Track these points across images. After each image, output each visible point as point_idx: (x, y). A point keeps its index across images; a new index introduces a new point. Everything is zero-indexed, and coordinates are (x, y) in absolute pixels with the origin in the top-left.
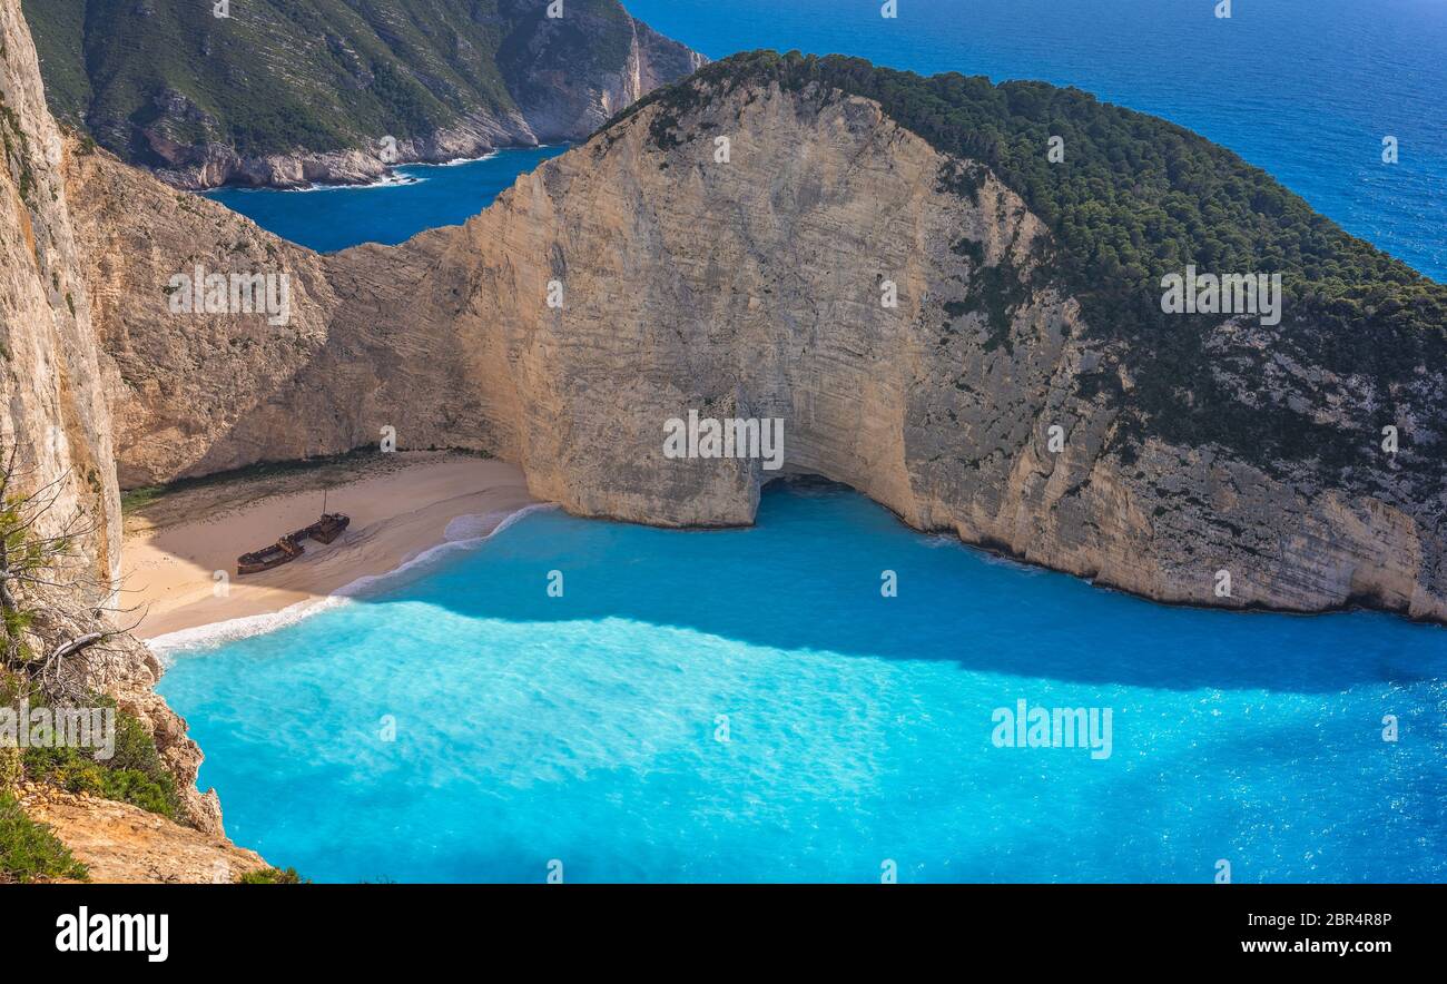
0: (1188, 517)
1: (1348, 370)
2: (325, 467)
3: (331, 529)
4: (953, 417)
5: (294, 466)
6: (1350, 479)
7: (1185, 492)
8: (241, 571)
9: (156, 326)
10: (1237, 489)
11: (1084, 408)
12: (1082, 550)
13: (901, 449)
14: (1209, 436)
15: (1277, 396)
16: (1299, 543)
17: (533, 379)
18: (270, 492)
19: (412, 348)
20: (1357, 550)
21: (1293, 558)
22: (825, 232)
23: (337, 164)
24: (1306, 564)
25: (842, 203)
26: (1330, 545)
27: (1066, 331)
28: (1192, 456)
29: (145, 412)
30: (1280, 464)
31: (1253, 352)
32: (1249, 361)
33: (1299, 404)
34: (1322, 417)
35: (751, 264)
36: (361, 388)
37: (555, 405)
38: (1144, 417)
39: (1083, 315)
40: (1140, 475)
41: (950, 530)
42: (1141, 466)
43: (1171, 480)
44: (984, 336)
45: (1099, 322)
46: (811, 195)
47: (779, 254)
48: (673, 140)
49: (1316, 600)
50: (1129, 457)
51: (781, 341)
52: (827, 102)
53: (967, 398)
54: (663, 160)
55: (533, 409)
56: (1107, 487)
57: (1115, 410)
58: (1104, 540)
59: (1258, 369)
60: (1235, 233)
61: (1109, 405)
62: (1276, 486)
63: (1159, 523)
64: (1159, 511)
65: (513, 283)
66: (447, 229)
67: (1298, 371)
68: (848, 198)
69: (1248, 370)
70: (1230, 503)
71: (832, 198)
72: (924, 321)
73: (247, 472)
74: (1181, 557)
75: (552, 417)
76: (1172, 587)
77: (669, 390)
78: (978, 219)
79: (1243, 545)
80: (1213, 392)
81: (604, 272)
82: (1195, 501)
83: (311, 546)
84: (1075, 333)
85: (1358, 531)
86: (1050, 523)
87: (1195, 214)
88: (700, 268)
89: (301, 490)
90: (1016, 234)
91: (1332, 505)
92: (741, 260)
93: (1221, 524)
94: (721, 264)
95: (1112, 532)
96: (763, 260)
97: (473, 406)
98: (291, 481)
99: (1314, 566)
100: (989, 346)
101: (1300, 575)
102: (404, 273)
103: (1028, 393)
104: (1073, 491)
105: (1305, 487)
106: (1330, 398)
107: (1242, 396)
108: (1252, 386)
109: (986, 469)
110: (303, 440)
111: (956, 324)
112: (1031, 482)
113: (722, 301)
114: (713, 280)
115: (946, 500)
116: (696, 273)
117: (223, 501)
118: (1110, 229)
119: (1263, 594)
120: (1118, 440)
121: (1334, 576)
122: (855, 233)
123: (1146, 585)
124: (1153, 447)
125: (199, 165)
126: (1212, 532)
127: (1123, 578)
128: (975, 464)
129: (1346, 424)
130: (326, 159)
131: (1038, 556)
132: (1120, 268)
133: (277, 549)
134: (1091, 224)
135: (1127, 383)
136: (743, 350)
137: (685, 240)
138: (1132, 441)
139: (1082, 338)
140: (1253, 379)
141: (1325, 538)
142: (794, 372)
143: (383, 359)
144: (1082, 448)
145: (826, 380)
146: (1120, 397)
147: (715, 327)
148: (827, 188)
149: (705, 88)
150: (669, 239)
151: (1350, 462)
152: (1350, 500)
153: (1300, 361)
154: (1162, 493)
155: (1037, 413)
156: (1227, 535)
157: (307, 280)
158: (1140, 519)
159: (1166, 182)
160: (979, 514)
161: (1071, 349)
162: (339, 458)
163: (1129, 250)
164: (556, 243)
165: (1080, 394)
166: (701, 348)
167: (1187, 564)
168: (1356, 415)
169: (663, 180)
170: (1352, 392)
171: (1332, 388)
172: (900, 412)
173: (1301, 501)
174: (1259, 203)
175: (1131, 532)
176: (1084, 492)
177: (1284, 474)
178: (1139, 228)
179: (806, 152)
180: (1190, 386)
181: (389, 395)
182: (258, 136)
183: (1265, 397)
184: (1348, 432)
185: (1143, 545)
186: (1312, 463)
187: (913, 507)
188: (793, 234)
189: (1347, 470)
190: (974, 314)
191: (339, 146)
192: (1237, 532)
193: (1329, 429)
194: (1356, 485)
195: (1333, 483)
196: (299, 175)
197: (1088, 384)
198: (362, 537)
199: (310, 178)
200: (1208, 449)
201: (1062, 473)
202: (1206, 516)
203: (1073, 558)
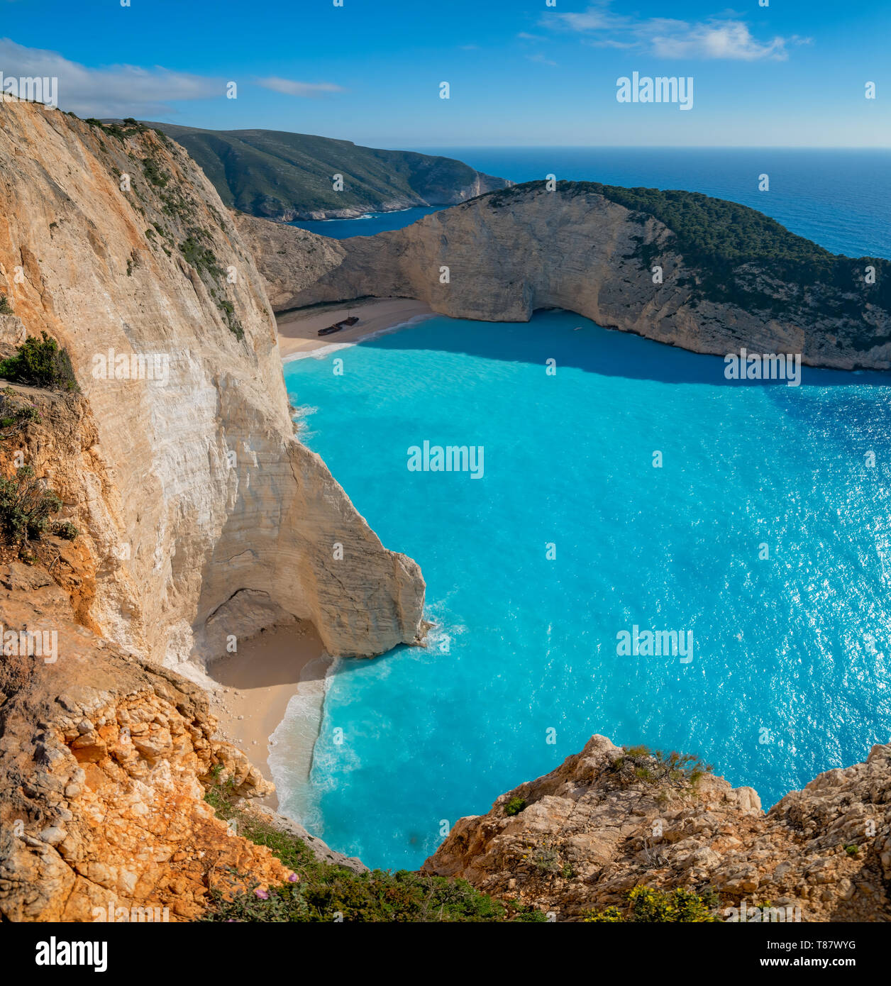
0: (715, 326)
1: (789, 282)
4: (621, 290)
6: (782, 317)
7: (715, 318)
9: (277, 264)
10: (737, 318)
11: (678, 290)
12: (669, 335)
13: (597, 300)
14: (727, 301)
15: (759, 289)
16: (758, 336)
20: (780, 340)
21: (754, 342)
22: (570, 233)
23: (340, 213)
24: (760, 344)
25: (580, 224)
26: (770, 338)
27: (675, 265)
28: (720, 306)
29: (276, 289)
30: (756, 311)
31: (753, 274)
32: (751, 277)
33: (767, 291)
34: (776, 296)
35: (534, 242)
38: (703, 293)
40: (698, 312)
41: (615, 327)
42: (698, 309)
43: (710, 314)
44: (639, 266)
45: (689, 262)
46: (565, 222)
47: (548, 239)
48: (500, 205)
50: (693, 306)
51: (545, 265)
53: (628, 285)
54: (495, 210)
56: (683, 315)
57: (692, 290)
59: (753, 280)
60: (755, 236)
61: (689, 289)
62: (753, 318)
63: (702, 328)
64: (703, 324)
66: (392, 231)
67: (769, 281)
68: (583, 223)
69: (749, 280)
70: (733, 323)
71: (575, 223)
72: (613, 260)
74: (709, 339)
76: (705, 349)
78: (644, 230)
79: (736, 335)
80: (733, 286)
82: (718, 321)
84: (679, 266)
85: (782, 333)
86: (657, 326)
87: (740, 231)
88: (510, 243)
90: (660, 235)
91: (774, 325)
92: (530, 240)
93: (729, 329)
94: (520, 241)
95: (682, 329)
96: (540, 240)
99: (762, 345)
100: (641, 269)
101: (757, 347)
104: (669, 316)
105: (764, 319)
106: (780, 290)
107: (746, 289)
108: (750, 285)
109: (632, 308)
111: (626, 262)
112: (651, 312)
113: (519, 253)
114: (516, 246)
115: (614, 317)
116: (508, 244)
118: (703, 235)
120: (690, 300)
122: (585, 233)
124: (704, 302)
125: (282, 216)
126: (724, 331)
127: (684, 345)
128: (628, 306)
129: (785, 299)
130: (334, 212)
131: (650, 337)
132: (704, 246)
134: (694, 233)
135: (698, 282)
137: (504, 235)
138: (696, 300)
139: (682, 267)
140: (752, 283)
141: (769, 335)
142: (551, 275)
144: (675, 302)
145: (565, 278)
146: (695, 286)
147: (515, 261)
148: (573, 220)
150: (496, 234)
151: (783, 311)
152: (781, 323)
153: (772, 278)
154: (705, 318)
155: (656, 290)
156: (730, 332)
157: (334, 248)
158: (695, 326)
159: (731, 221)
160: (628, 322)
161: (676, 272)
163: (709, 241)
164: (443, 235)
165: (677, 285)
167: (712, 341)
168: (789, 296)
169: (494, 216)
170: (789, 289)
171: (782, 287)
172: (597, 288)
173: (761, 323)
174: (767, 228)
175: (690, 330)
176: (673, 316)
177: (757, 314)
178: (715, 234)
180: (725, 284)
182: (304, 206)
183: (755, 289)
184: (785, 302)
185: (695, 335)
186: (768, 311)
187: (600, 319)
188: (555, 233)
189: (781, 314)
190: (636, 259)
191: (340, 208)
192: (734, 332)
193: (778, 300)
194: (784, 319)
195: (775, 317)
196: (324, 217)
197: (681, 282)
199: (328, 217)
200: (727, 305)
201: (665, 310)
202: (722, 327)
203: (665, 338)
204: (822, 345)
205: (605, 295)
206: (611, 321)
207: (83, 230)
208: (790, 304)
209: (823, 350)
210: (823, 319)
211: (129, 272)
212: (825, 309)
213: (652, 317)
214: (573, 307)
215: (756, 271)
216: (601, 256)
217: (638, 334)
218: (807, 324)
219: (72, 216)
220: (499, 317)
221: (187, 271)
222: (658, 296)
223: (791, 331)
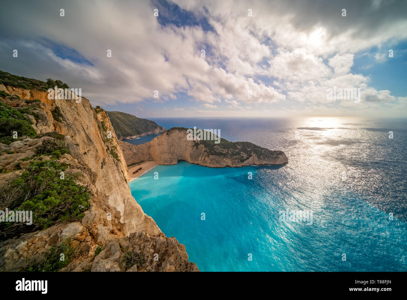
0: (214, 161)
2: (138, 163)
3: (140, 169)
4: (194, 155)
5: (135, 164)
6: (226, 157)
8: (133, 174)
10: (217, 158)
11: (205, 153)
12: (205, 164)
13: (189, 157)
16: (222, 162)
17: (157, 154)
18: (134, 166)
19: (145, 153)
20: (226, 162)
22: (182, 141)
26: (224, 162)
27: (203, 147)
30: (220, 156)
33: (221, 152)
34: (223, 152)
35: (176, 144)
36: (141, 156)
37: (159, 156)
38: (210, 153)
39: (204, 146)
41: (194, 163)
43: (212, 158)
44: (196, 148)
45: (206, 146)
46: (180, 138)
47: (178, 143)
48: (168, 135)
49: (224, 166)
50: (209, 157)
51: (179, 150)
52: (181, 131)
53: (195, 153)
55: (157, 157)
56: (207, 159)
58: (207, 163)
59: (218, 149)
62: (220, 158)
65: (154, 147)
66: (148, 142)
68: (183, 138)
70: (217, 160)
71: (182, 138)
72: (191, 147)
73: (131, 165)
75: (159, 157)
76: (213, 166)
77: (169, 154)
79: (218, 162)
80: (215, 152)
81: (163, 145)
83: (139, 171)
85: (227, 161)
86: (202, 162)
88: (171, 144)
89: (137, 166)
91: (224, 159)
97: (151, 157)
98: (136, 165)
99: (223, 164)
102: (144, 146)
103: (200, 152)
104: (204, 160)
105: (222, 158)
107: (217, 151)
109: (197, 158)
110: (136, 161)
111: (193, 147)
113: (173, 147)
114: (172, 145)
117: (130, 168)
119: (220, 166)
120: (208, 155)
121: (225, 165)
122: (184, 141)
123: (211, 166)
124: (210, 156)
127: (209, 166)
129: (225, 153)
131: (201, 165)
133: (136, 171)
135: (208, 151)
136: (175, 151)
140: (218, 150)
143: (143, 154)
144: (205, 156)
145: (183, 152)
146: (208, 152)
147: (173, 149)
148: (182, 137)
149: (171, 130)
150: (169, 142)
152: (226, 159)
153: (222, 148)
155: (201, 154)
158: (210, 162)
160: (196, 162)
161: (203, 149)
162: (140, 162)
164: (159, 143)
166: (172, 151)
167: (214, 164)
168: (226, 152)
169: (168, 138)
171: (224, 150)
172: (189, 154)
175: (209, 163)
179: (180, 135)
181: (144, 157)
186: (223, 156)
187: (191, 162)
188: (179, 141)
190: (195, 146)
195: (224, 157)
197: (205, 151)
198: (143, 169)
200: (215, 156)
201: (203, 158)
202: (215, 161)
203: (204, 165)
204: (235, 162)
205: (191, 155)
206: (193, 162)
207: (94, 154)
208: (226, 154)
209: (235, 163)
210: (234, 156)
211: (102, 168)
212: (233, 154)
213: (201, 160)
214: (185, 159)
215: (218, 147)
216: (188, 146)
217: (199, 164)
218: (231, 158)
219: (92, 148)
220: (171, 164)
221: (116, 163)
222: (201, 155)
223: (228, 160)
